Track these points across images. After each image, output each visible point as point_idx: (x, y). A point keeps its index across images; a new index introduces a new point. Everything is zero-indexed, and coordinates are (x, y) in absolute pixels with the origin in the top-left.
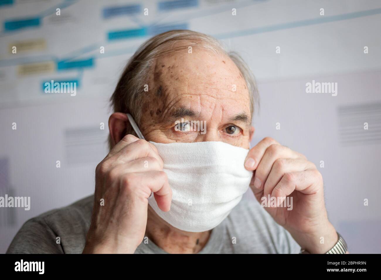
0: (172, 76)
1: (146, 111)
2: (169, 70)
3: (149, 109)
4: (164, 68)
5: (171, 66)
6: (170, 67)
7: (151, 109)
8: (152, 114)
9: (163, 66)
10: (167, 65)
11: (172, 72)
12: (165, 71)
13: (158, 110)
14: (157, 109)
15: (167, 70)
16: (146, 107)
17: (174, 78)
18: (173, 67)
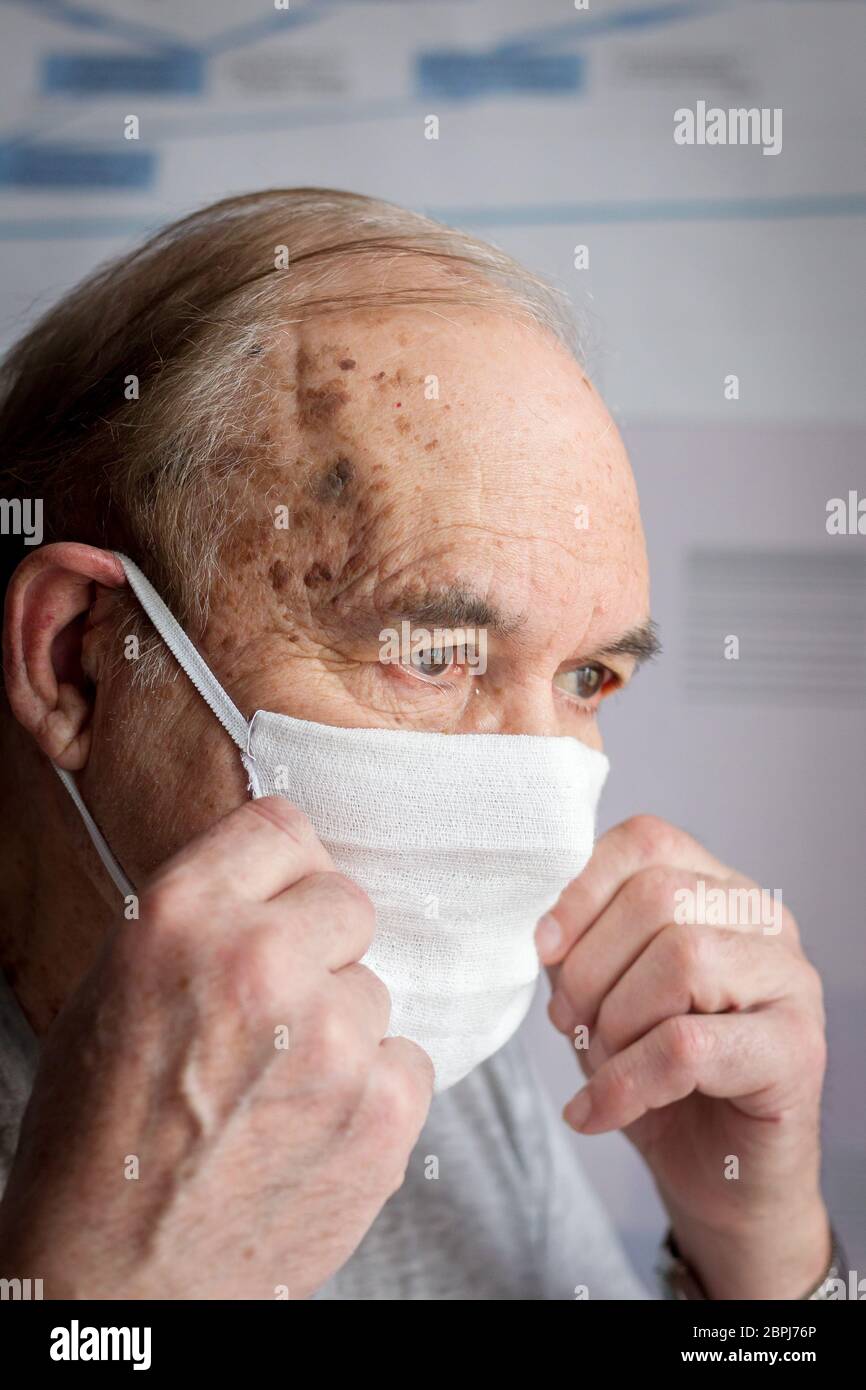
0: (403, 426)
1: (249, 558)
2: (382, 388)
3: (264, 553)
4: (350, 374)
5: (390, 373)
6: (382, 375)
7: (281, 556)
8: (278, 578)
9: (347, 365)
10: (369, 365)
11: (399, 405)
12: (359, 389)
13: (316, 565)
14: (311, 560)
15: (372, 387)
16: (249, 542)
17: (417, 438)
18: (399, 379)
